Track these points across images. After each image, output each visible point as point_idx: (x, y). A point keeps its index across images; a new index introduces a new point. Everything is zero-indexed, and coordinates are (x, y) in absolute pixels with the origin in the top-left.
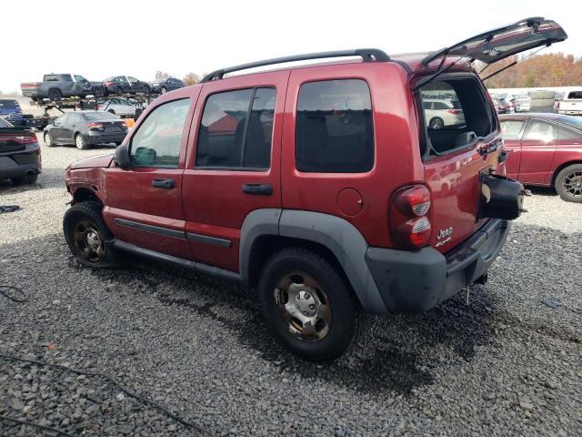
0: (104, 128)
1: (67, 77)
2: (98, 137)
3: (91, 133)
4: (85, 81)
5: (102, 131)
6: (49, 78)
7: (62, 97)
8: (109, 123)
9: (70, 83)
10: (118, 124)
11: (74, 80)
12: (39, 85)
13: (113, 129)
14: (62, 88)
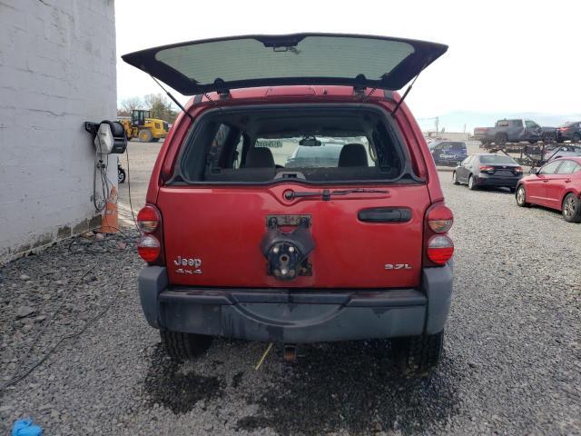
0: (495, 171)
1: (519, 122)
2: (485, 179)
3: (481, 175)
4: (536, 126)
5: (491, 174)
6: (503, 124)
7: (508, 141)
8: (501, 167)
9: (519, 128)
10: (512, 169)
11: (525, 126)
12: (488, 129)
13: (504, 173)
14: (510, 133)
